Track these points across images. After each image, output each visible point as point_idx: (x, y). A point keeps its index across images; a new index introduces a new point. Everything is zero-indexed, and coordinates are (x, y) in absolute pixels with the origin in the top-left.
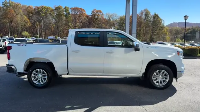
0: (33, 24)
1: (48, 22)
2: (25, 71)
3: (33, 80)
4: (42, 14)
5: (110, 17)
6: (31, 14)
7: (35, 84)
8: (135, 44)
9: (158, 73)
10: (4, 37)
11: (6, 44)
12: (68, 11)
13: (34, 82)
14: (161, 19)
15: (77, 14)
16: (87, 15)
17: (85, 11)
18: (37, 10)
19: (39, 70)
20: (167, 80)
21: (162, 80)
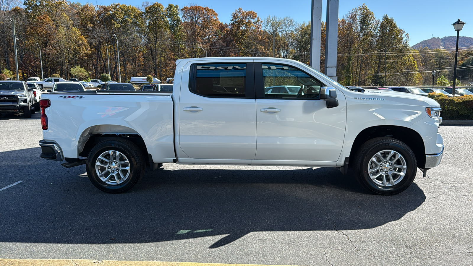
0: (94, 47)
1: (131, 44)
2: (80, 154)
3: (98, 174)
4: (116, 25)
5: (276, 28)
6: (90, 26)
7: (104, 183)
8: (327, 91)
9: (382, 158)
10: (30, 80)
11: (35, 96)
12: (176, 15)
13: (101, 178)
14: (401, 31)
15: (196, 21)
16: (221, 24)
17: (216, 15)
18: (105, 14)
19: (111, 152)
20: (402, 174)
21: (390, 174)
